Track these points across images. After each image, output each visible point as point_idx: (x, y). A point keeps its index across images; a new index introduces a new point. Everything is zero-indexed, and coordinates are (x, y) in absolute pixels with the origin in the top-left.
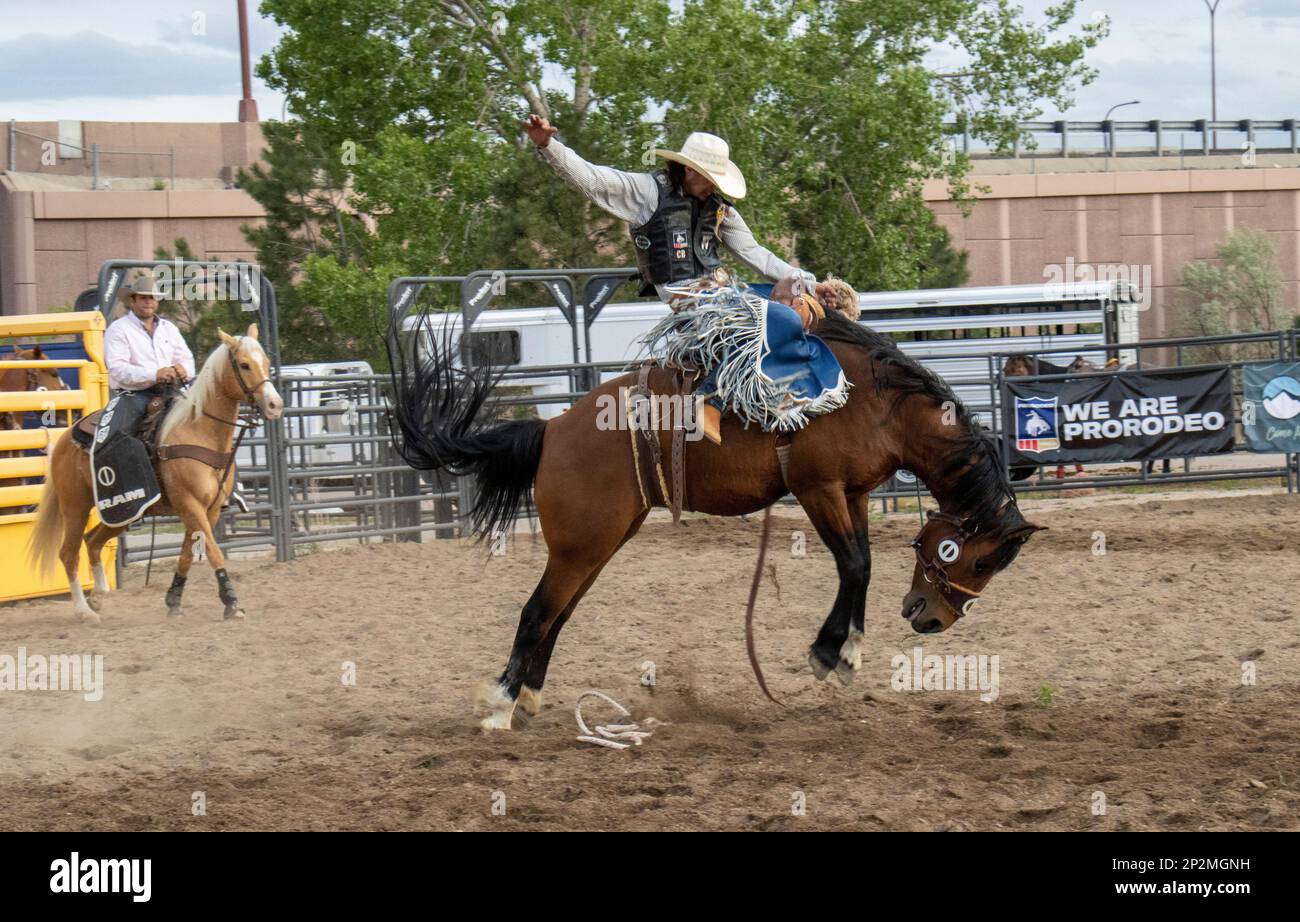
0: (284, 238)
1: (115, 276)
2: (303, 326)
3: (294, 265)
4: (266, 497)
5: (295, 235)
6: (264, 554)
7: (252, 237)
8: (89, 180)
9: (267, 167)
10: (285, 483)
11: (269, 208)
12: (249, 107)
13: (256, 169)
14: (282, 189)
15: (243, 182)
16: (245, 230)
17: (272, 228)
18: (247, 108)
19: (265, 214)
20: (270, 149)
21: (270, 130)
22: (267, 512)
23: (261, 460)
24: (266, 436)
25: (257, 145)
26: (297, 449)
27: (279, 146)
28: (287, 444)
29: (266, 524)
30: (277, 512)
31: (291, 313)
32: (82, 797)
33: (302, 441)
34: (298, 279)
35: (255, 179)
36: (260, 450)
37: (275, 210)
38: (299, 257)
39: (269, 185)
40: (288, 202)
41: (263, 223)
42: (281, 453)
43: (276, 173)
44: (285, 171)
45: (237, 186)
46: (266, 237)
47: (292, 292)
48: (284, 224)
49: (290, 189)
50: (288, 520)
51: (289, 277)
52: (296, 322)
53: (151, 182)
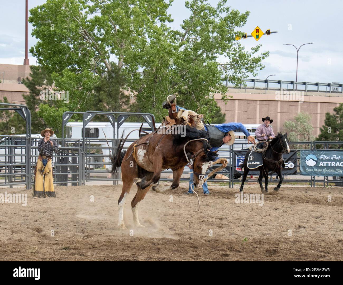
0: (34, 99)
2: (38, 123)
3: (37, 106)
4: (24, 171)
5: (37, 98)
6: (23, 187)
7: (25, 98)
9: (31, 78)
10: (30, 167)
11: (30, 90)
12: (27, 61)
13: (27, 79)
14: (34, 85)
15: (23, 82)
16: (24, 96)
17: (31, 95)
18: (26, 61)
19: (29, 91)
20: (32, 73)
21: (32, 68)
22: (25, 175)
23: (24, 160)
24: (26, 154)
25: (28, 72)
26: (34, 158)
27: (34, 73)
28: (31, 156)
29: (24, 179)
30: (27, 175)
31: (35, 119)
33: (36, 156)
34: (37, 110)
35: (27, 81)
36: (24, 158)
37: (32, 90)
38: (38, 104)
39: (31, 83)
40: (36, 88)
41: (29, 94)
42: (29, 159)
43: (33, 80)
44: (36, 79)
46: (29, 98)
47: (36, 114)
48: (34, 94)
49: (37, 85)
50: (30, 178)
51: (35, 109)
52: (36, 122)
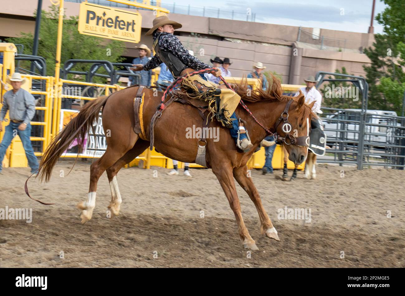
0: (375, 70)
1: (321, 76)
2: (377, 98)
3: (378, 79)
4: (356, 149)
5: (379, 70)
6: (354, 166)
7: (366, 69)
8: (319, 46)
9: (374, 48)
10: (363, 146)
11: (372, 61)
12: (371, 29)
13: (370, 48)
14: (377, 55)
15: (366, 52)
16: (364, 67)
17: (372, 67)
19: (371, 62)
20: (376, 43)
21: (377, 37)
22: (356, 154)
23: (357, 138)
24: (359, 131)
25: (372, 41)
26: (368, 136)
27: (379, 42)
28: (365, 134)
29: (355, 157)
30: (359, 154)
31: (374, 94)
32: (287, 230)
33: (370, 134)
34: (378, 84)
35: (369, 51)
36: (357, 135)
37: (374, 61)
38: (379, 77)
39: (374, 54)
40: (378, 59)
41: (370, 65)
42: (363, 136)
43: (376, 50)
44: (380, 50)
45: (364, 53)
46: (370, 69)
47: (375, 88)
48: (376, 66)
49: (380, 55)
50: (362, 157)
51: (375, 82)
52: (375, 97)
53: (338, 49)
